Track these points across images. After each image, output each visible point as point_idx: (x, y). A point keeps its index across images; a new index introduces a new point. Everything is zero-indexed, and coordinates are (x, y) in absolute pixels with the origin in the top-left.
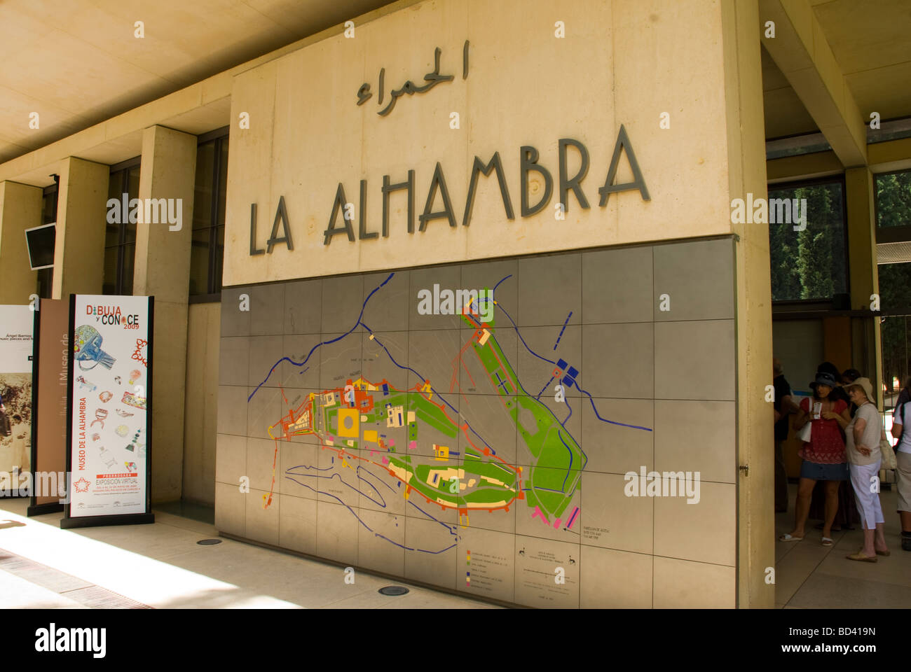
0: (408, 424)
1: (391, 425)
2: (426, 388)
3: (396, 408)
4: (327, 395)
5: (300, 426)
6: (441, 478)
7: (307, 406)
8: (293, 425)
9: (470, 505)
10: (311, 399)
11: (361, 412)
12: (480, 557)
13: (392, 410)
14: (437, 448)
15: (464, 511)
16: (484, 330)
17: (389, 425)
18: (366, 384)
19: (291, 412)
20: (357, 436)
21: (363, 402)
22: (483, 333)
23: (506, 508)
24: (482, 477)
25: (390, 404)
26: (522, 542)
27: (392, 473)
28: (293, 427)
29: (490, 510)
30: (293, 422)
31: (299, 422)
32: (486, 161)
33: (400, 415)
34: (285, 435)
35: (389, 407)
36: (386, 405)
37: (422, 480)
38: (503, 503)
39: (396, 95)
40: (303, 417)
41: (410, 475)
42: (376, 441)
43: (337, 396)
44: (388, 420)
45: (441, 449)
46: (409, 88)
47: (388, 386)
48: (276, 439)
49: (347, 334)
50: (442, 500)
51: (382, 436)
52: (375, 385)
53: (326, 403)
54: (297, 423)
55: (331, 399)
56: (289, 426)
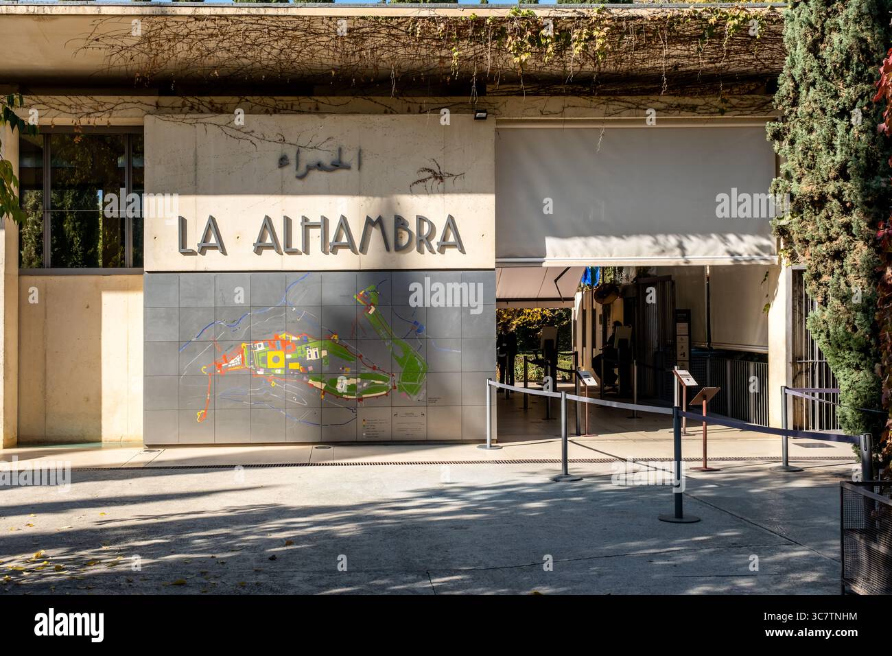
0: (322, 357)
1: (310, 359)
2: (335, 337)
3: (312, 349)
4: (258, 344)
5: (234, 365)
6: (345, 384)
7: (240, 351)
9: (364, 396)
10: (243, 347)
11: (286, 353)
12: (371, 422)
13: (310, 350)
14: (343, 369)
15: (360, 400)
16: (372, 307)
17: (308, 359)
18: (290, 336)
19: (225, 356)
20: (284, 366)
21: (287, 347)
23: (386, 395)
24: (372, 381)
25: (309, 347)
26: (395, 410)
27: (311, 385)
28: (228, 365)
29: (377, 397)
30: (226, 362)
31: (232, 361)
32: (374, 219)
33: (316, 352)
34: (219, 371)
35: (308, 349)
36: (306, 348)
37: (332, 386)
38: (385, 392)
39: (309, 168)
40: (236, 358)
41: (324, 385)
42: (298, 368)
43: (266, 344)
44: (308, 356)
45: (346, 369)
46: (319, 166)
47: (308, 336)
48: (210, 375)
50: (346, 395)
52: (297, 337)
53: (256, 348)
54: (231, 363)
55: (260, 346)
56: (223, 365)
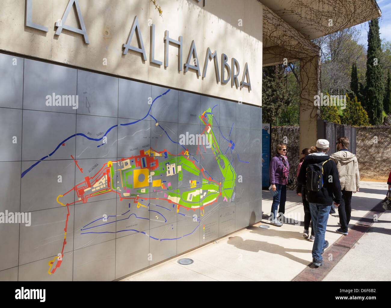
0: (178, 172)
1: (169, 175)
2: (186, 153)
3: (171, 165)
4: (124, 162)
5: (97, 189)
6: (193, 196)
7: (105, 171)
8: (89, 189)
9: (204, 204)
10: (109, 166)
11: (150, 170)
12: (208, 226)
13: (169, 166)
14: (191, 182)
15: (202, 208)
17: (168, 175)
18: (154, 152)
19: (87, 179)
20: (148, 185)
21: (151, 163)
22: (209, 128)
23: (216, 201)
24: (209, 190)
25: (168, 163)
27: (170, 201)
28: (91, 190)
29: (211, 203)
30: (90, 186)
31: (97, 184)
33: (173, 168)
34: (80, 199)
35: (168, 165)
36: (166, 164)
38: (215, 199)
40: (101, 180)
41: (179, 199)
42: (160, 186)
43: (132, 162)
44: (167, 172)
45: (193, 182)
47: (167, 153)
48: (68, 205)
49: (140, 120)
50: (193, 206)
51: (164, 182)
52: (159, 153)
53: (123, 167)
54: (94, 186)
55: (127, 164)
56: (85, 190)
